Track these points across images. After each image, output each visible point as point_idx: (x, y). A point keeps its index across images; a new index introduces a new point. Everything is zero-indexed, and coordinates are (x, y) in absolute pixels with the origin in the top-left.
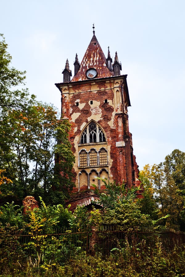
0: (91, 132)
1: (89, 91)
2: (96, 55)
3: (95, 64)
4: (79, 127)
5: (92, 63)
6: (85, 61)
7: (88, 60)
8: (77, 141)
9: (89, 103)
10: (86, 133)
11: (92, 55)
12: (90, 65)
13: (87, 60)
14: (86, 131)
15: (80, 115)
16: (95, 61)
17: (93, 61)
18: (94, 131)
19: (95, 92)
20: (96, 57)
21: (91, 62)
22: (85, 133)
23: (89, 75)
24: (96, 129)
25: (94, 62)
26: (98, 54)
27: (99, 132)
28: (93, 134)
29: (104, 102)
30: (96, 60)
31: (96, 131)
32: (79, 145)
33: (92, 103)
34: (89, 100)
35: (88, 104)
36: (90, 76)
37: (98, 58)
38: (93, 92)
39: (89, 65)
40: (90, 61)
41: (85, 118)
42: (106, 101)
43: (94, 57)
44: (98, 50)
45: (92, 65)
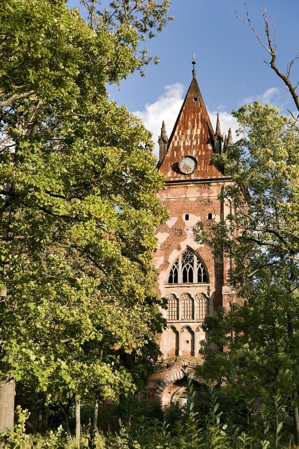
0: (185, 266)
1: (184, 196)
2: (196, 125)
3: (194, 143)
4: (167, 256)
5: (189, 141)
6: (178, 134)
7: (182, 134)
8: (163, 280)
9: (184, 217)
10: (178, 267)
11: (190, 123)
12: (187, 144)
13: (180, 134)
14: (177, 263)
15: (168, 238)
16: (194, 136)
17: (191, 136)
18: (189, 265)
19: (194, 200)
20: (196, 128)
21: (188, 138)
22: (176, 267)
23: (184, 168)
24: (193, 261)
25: (193, 139)
26: (200, 122)
27: (198, 266)
28: (188, 268)
29: (208, 218)
30: (196, 135)
31: (192, 264)
32: (166, 286)
33: (187, 217)
34: (183, 213)
35: (182, 219)
36: (186, 169)
37: (199, 132)
38: (190, 199)
39: (184, 143)
40: (186, 136)
41: (176, 243)
42: (210, 216)
43: (193, 127)
44: (200, 114)
45: (189, 144)
